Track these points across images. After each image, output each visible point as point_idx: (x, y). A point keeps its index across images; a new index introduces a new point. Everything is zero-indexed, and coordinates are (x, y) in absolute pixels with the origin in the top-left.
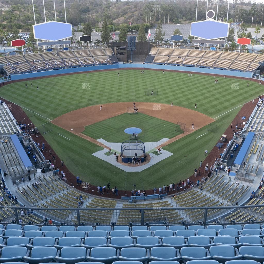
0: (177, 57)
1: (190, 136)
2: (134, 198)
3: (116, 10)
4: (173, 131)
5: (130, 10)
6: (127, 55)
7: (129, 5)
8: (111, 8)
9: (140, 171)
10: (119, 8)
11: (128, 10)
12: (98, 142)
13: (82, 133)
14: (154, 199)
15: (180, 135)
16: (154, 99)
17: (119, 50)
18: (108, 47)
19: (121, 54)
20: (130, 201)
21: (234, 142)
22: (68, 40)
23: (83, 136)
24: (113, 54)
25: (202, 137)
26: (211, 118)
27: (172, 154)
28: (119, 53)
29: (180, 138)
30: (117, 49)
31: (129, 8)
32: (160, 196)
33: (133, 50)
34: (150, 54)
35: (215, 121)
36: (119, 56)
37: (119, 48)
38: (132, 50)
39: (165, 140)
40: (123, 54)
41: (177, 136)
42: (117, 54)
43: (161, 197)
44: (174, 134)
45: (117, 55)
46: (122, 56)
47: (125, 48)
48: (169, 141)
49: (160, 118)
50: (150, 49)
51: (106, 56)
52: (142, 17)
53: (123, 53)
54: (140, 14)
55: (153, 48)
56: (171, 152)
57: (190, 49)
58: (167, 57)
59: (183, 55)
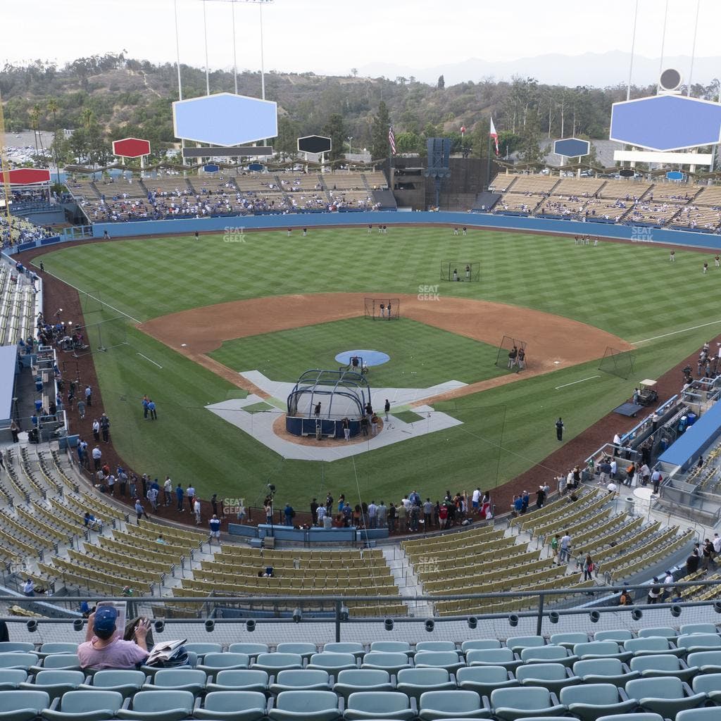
0: (568, 198)
1: (536, 380)
2: (270, 532)
3: (436, 104)
4: (488, 366)
5: (472, 103)
6: (424, 189)
7: (470, 93)
8: (424, 99)
9: (330, 460)
10: (445, 101)
11: (468, 106)
12: (242, 378)
13: (207, 354)
14: (341, 545)
15: (505, 377)
16: (465, 290)
17: (402, 175)
18: (374, 170)
19: (409, 186)
20: (253, 540)
21: (682, 406)
22: (265, 146)
23: (204, 361)
24: (387, 187)
25: (578, 386)
26: (623, 341)
27: (457, 422)
28: (401, 185)
29: (504, 383)
30: (396, 174)
31: (471, 99)
32: (358, 533)
33: (441, 176)
34: (490, 189)
35: (634, 348)
36: (402, 192)
37: (403, 170)
38: (437, 177)
39: (453, 386)
40: (414, 188)
41: (495, 380)
42: (396, 185)
43: (363, 537)
44: (487, 372)
45: (395, 188)
46: (410, 191)
47: (420, 170)
48: (463, 390)
49: (462, 333)
50: (492, 177)
51: (366, 192)
52: (502, 119)
53: (414, 185)
54: (495, 114)
55: (500, 175)
56: (457, 418)
57: (607, 180)
58: (538, 199)
59: (583, 194)
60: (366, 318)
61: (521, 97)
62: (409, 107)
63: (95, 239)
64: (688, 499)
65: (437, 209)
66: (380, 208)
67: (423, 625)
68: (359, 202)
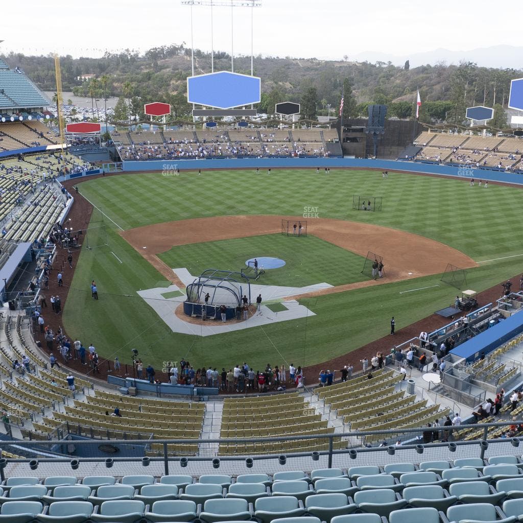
0: (472, 151)
1: (387, 286)
2: (134, 384)
3: (402, 81)
4: (356, 274)
5: (428, 81)
6: (365, 142)
7: (427, 74)
8: (393, 78)
9: (203, 336)
10: (407, 79)
11: (425, 83)
12: (172, 273)
13: (157, 255)
14: (183, 397)
15: (365, 283)
16: (368, 217)
17: (349, 132)
18: (330, 128)
19: (354, 140)
20: (122, 389)
21: (496, 311)
22: (252, 109)
23: (153, 260)
24: (338, 140)
25: (418, 293)
26: (472, 260)
27: (313, 314)
28: (348, 139)
29: (362, 287)
30: (344, 131)
31: (428, 78)
32: (195, 390)
33: (378, 133)
34: (414, 143)
35: (478, 266)
36: (349, 145)
37: (350, 128)
38: (375, 134)
39: (323, 287)
40: (358, 142)
41: (356, 284)
42: (344, 139)
43: (199, 393)
44: (352, 278)
45: (344, 141)
46: (355, 144)
47: (363, 129)
48: (328, 290)
49: (349, 249)
50: (418, 134)
51: (322, 143)
52: (448, 93)
53: (358, 139)
54: (443, 88)
55: (424, 133)
56: (313, 311)
57: (505, 138)
58: (449, 151)
59: (485, 148)
60: (282, 234)
61: (463, 76)
62: (382, 84)
63: (124, 172)
64: (461, 385)
65: (374, 157)
66: (329, 156)
67: (211, 463)
68: (315, 151)
